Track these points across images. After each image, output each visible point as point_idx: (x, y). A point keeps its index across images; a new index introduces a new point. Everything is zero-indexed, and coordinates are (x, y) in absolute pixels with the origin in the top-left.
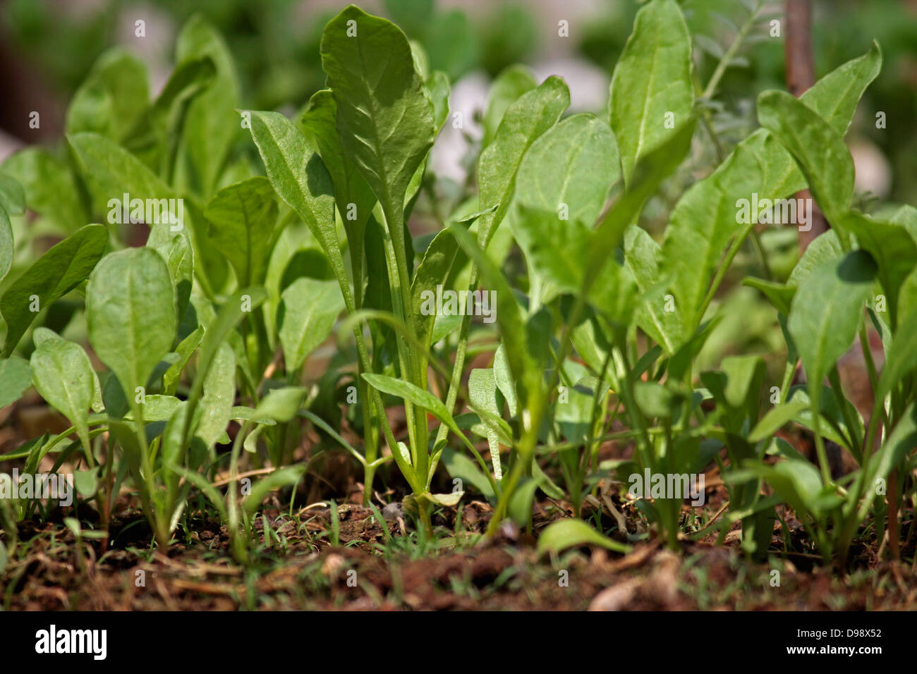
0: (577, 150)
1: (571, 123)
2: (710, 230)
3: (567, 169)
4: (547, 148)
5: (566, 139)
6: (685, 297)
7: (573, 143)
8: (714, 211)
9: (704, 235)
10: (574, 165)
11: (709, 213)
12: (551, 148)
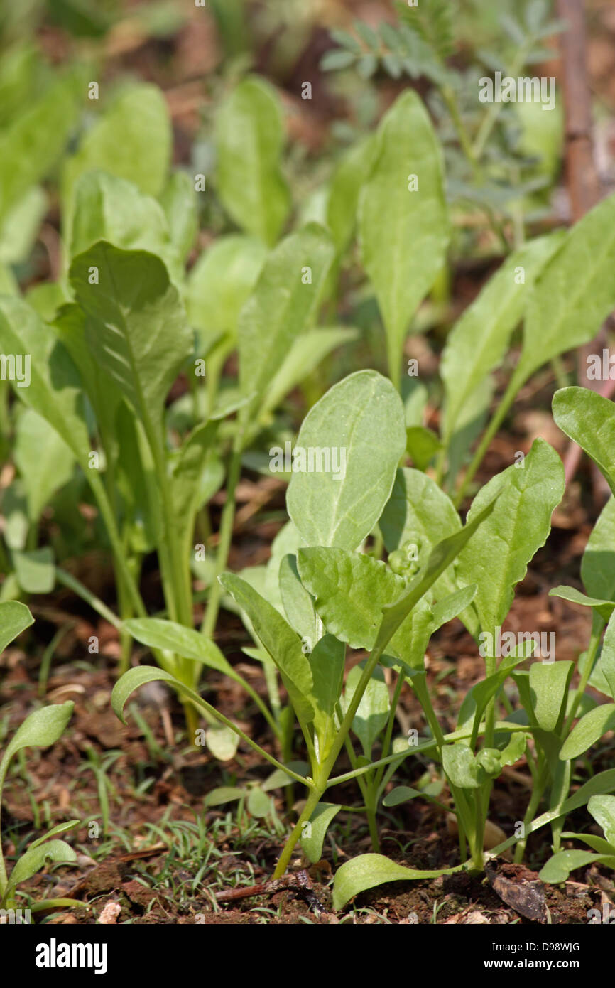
0: (357, 415)
1: (350, 383)
2: (510, 534)
3: (349, 437)
4: (326, 412)
5: (346, 402)
6: (485, 604)
7: (354, 407)
8: (514, 513)
9: (505, 539)
10: (355, 432)
11: (508, 515)
12: (330, 413)
